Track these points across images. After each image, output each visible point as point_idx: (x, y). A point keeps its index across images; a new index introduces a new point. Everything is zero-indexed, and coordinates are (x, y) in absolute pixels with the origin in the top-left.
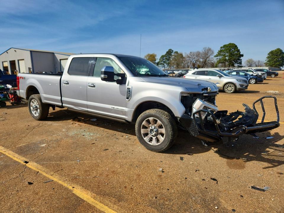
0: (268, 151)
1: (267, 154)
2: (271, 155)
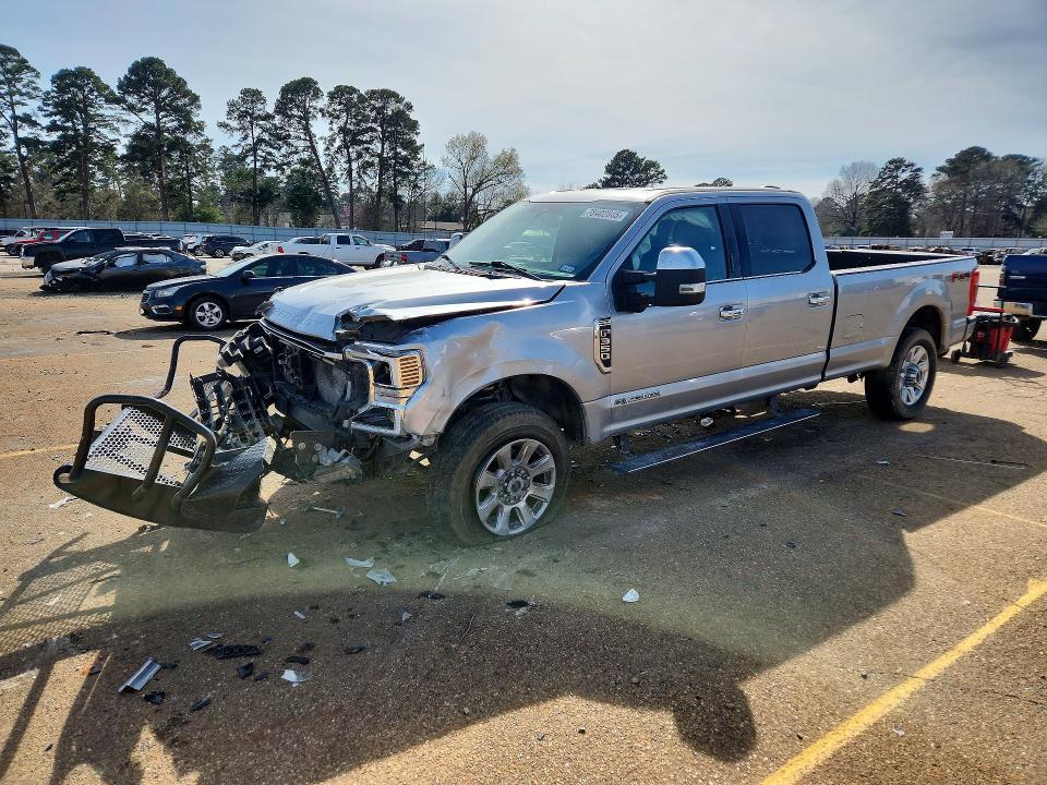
0: (102, 591)
1: (102, 577)
2: (84, 579)
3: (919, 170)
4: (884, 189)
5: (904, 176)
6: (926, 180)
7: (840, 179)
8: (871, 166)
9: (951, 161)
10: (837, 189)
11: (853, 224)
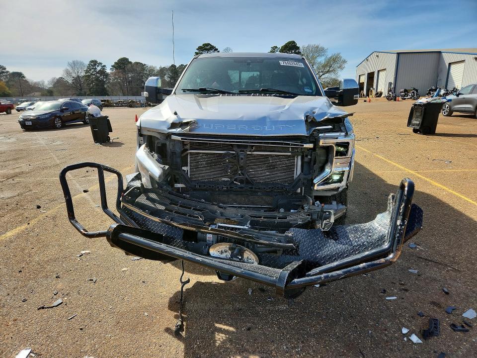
3: (105, 66)
4: (92, 74)
5: (99, 68)
6: (108, 71)
7: (68, 68)
8: (82, 64)
9: (116, 63)
10: (68, 73)
11: (81, 90)
